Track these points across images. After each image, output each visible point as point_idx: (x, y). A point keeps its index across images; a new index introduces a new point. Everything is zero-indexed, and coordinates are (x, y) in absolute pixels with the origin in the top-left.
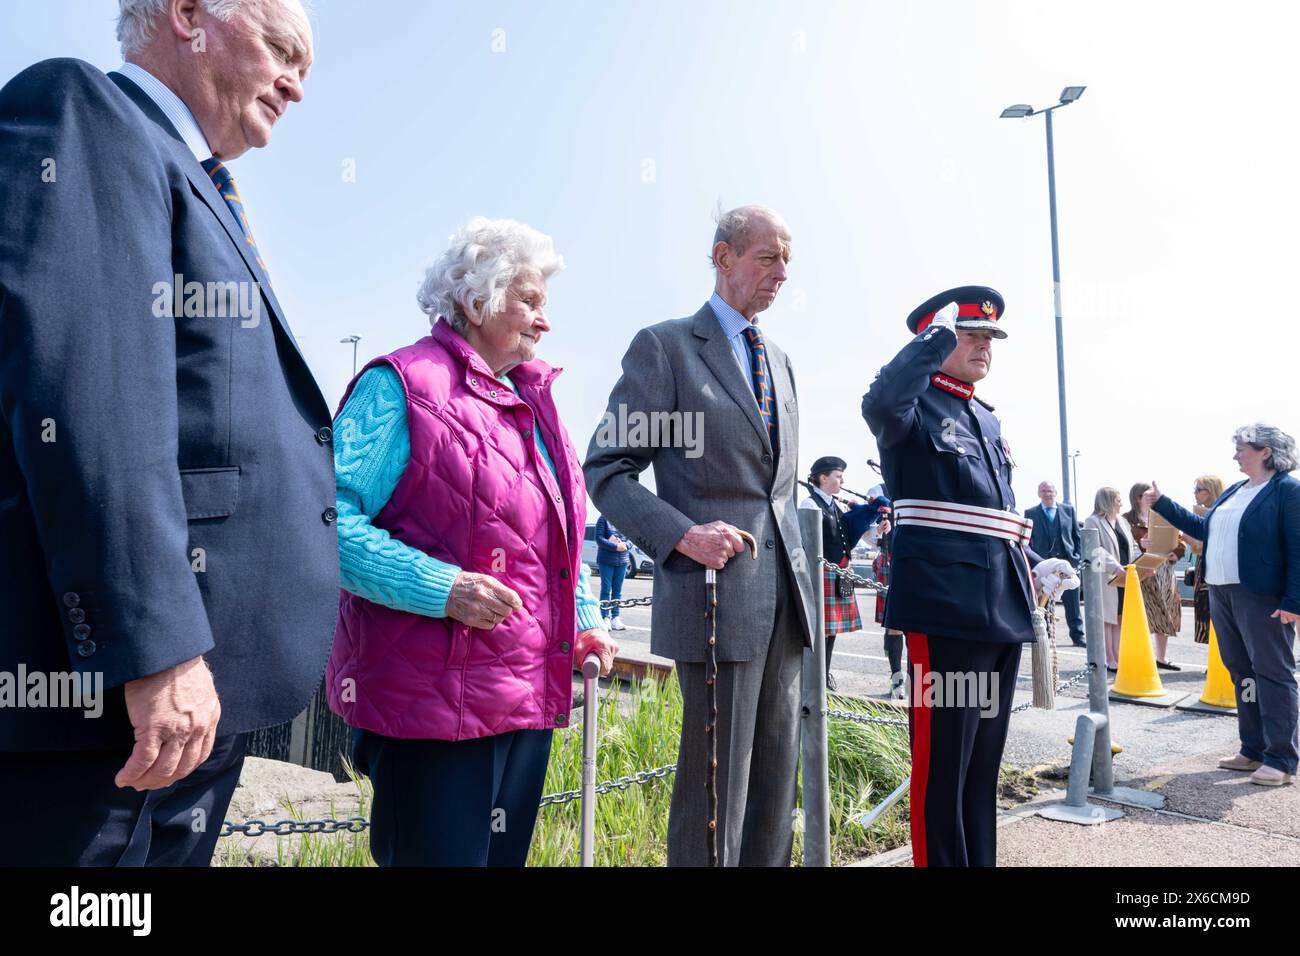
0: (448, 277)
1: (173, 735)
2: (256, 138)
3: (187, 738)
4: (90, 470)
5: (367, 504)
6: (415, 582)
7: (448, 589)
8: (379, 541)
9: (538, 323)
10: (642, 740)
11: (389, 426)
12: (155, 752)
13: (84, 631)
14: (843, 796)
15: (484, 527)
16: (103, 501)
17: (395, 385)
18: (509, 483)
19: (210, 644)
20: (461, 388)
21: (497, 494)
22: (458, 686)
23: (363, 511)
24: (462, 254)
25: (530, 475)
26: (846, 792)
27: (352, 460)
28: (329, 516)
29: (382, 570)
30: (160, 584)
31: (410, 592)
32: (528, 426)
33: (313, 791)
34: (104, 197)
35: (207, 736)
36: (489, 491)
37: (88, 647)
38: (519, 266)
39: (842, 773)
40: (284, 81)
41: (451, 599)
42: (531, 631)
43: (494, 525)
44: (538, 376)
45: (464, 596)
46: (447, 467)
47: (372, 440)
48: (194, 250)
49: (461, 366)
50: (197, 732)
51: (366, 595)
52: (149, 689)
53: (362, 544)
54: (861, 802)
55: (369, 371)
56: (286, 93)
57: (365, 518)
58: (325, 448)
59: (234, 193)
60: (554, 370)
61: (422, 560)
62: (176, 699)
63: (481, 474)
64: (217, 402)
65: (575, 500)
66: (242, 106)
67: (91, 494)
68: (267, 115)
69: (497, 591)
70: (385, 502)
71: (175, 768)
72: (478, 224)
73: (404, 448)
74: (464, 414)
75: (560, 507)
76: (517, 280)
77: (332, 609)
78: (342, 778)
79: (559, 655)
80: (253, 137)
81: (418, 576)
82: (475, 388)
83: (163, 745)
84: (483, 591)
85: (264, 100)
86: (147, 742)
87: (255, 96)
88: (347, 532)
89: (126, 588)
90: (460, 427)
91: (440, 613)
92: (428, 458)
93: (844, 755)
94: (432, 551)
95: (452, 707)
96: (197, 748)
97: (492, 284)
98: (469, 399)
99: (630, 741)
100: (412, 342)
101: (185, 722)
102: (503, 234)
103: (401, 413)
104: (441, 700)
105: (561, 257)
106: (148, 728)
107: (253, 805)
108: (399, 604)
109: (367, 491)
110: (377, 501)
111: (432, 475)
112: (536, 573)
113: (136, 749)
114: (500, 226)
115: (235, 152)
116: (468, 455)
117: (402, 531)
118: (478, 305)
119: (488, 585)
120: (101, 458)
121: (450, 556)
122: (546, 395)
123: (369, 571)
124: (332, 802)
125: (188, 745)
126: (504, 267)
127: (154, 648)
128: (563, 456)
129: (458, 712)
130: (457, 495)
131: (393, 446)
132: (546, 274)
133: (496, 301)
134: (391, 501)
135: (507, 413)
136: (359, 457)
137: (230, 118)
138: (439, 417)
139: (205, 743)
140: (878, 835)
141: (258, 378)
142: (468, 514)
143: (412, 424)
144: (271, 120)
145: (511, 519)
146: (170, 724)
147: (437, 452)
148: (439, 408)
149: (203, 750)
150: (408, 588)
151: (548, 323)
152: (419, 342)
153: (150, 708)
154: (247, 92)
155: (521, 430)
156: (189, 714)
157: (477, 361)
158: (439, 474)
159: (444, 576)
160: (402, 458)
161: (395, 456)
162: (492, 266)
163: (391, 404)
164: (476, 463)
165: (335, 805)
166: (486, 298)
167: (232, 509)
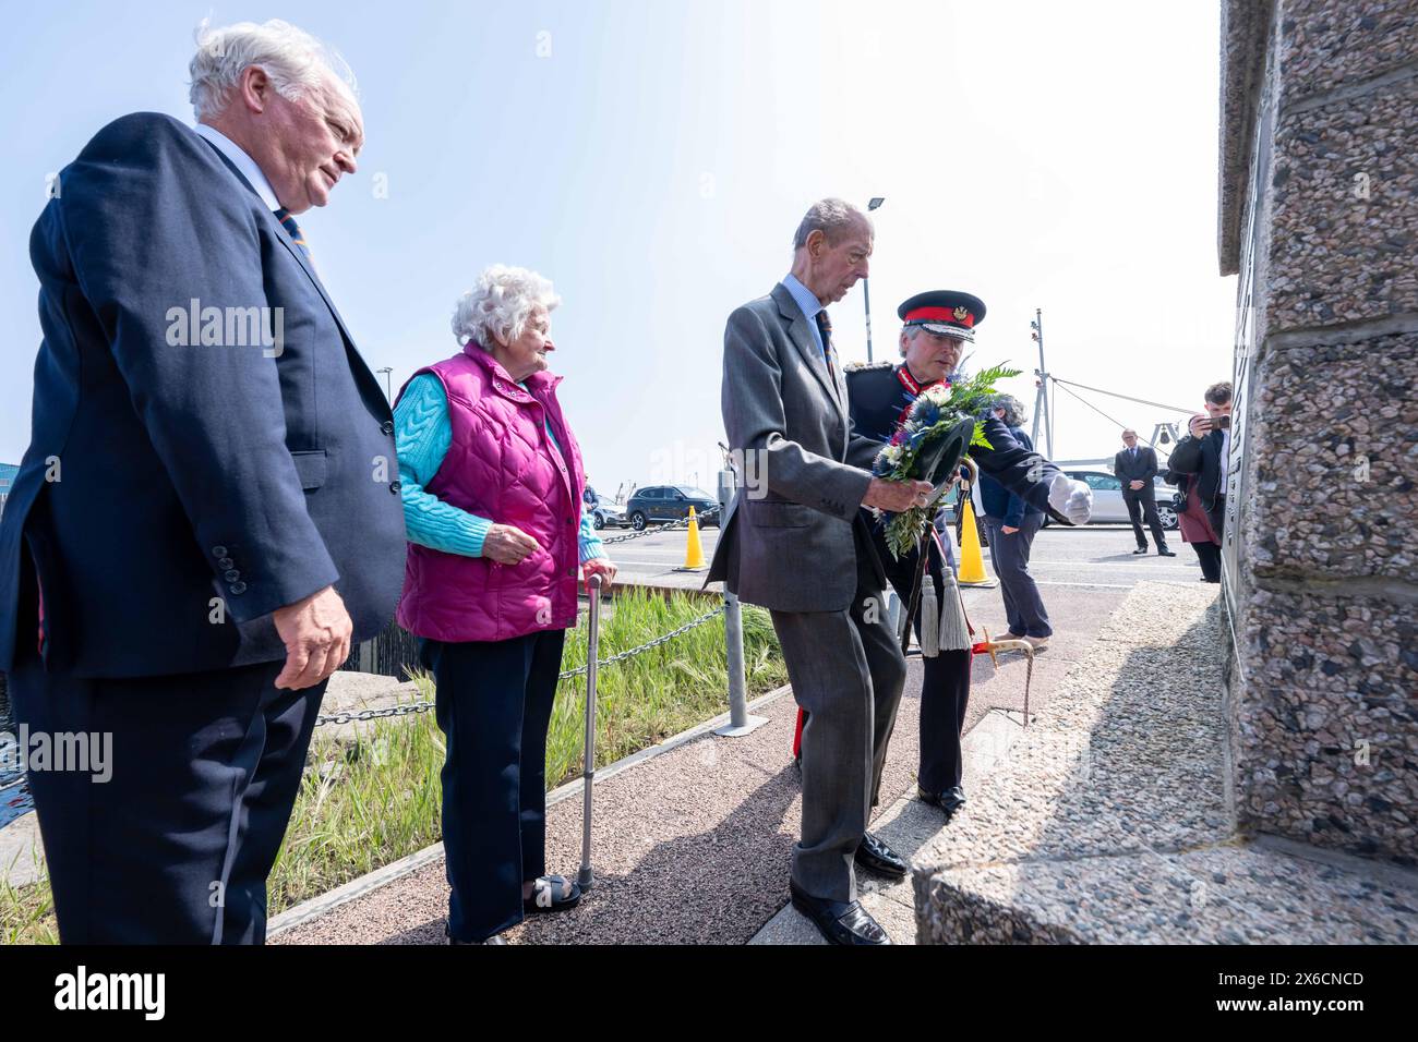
0: (481, 308)
1: (318, 646)
2: (317, 198)
3: (329, 647)
4: (222, 451)
5: (420, 475)
6: (459, 533)
7: (483, 537)
8: (429, 503)
9: (548, 345)
10: (617, 634)
11: (434, 418)
12: (305, 659)
13: (234, 575)
14: (751, 657)
15: (510, 490)
16: (236, 474)
17: (437, 386)
18: (528, 459)
19: (336, 577)
20: (489, 390)
21: (519, 467)
22: (495, 604)
23: (417, 482)
24: (490, 292)
25: (543, 453)
26: (753, 654)
27: (407, 443)
28: (394, 487)
29: (433, 524)
30: (293, 534)
31: (455, 540)
32: (540, 418)
33: (382, 691)
34: (203, 231)
35: (344, 644)
36: (513, 464)
37: (239, 587)
38: (533, 302)
39: (750, 643)
40: (340, 156)
41: (485, 544)
42: (548, 562)
43: (518, 489)
44: (546, 383)
45: (493, 541)
46: (482, 449)
47: (421, 429)
48: (280, 279)
49: (488, 375)
50: (336, 642)
51: (422, 543)
52: (292, 614)
53: (416, 506)
54: (763, 658)
55: (417, 378)
56: (342, 165)
57: (418, 486)
58: (389, 437)
59: (301, 239)
60: (557, 378)
61: (462, 516)
62: (317, 619)
63: (507, 451)
64: (304, 401)
65: (576, 471)
66: (307, 171)
67: (225, 468)
68: (327, 182)
69: (519, 537)
70: (433, 475)
71: (322, 669)
72: (498, 270)
73: (447, 434)
74: (492, 408)
75: (566, 475)
76: (533, 314)
77: (402, 555)
78: (403, 678)
79: (569, 578)
80: (315, 198)
81: (460, 528)
82: (499, 390)
83: (311, 654)
84: (509, 539)
85: (324, 169)
86: (298, 653)
87: (318, 165)
88: (405, 497)
89: (265, 539)
90: (489, 419)
91: (478, 554)
92: (466, 439)
93: (750, 631)
94: (470, 509)
95: (492, 617)
96: (337, 653)
97: (516, 316)
98: (496, 399)
99: (611, 635)
100: (450, 357)
101: (326, 635)
102: (520, 278)
103: (443, 408)
104: (484, 614)
105: (559, 297)
106: (297, 643)
107: (336, 704)
108: (445, 548)
109: (419, 467)
110: (428, 474)
111: (469, 453)
112: (549, 522)
113: (289, 660)
114: (516, 272)
115: (300, 209)
116: (497, 439)
117: (448, 494)
118: (506, 331)
119: (512, 534)
120: (230, 439)
121: (486, 512)
122: (552, 396)
123: (421, 525)
124: (397, 696)
125: (331, 651)
126: (524, 304)
127: (293, 582)
128: (567, 439)
129: (497, 622)
130: (490, 468)
131: (438, 433)
132: (550, 308)
133: (519, 327)
134: (439, 472)
135: (524, 408)
136: (411, 441)
137: (296, 180)
138: (473, 411)
139: (343, 649)
140: (774, 678)
141: (336, 384)
142: (498, 482)
143: (452, 416)
144: (330, 186)
145: (530, 484)
146: (314, 639)
147: (473, 437)
148: (473, 405)
149: (342, 654)
150: (451, 536)
151: (554, 345)
152: (455, 357)
153: (297, 627)
154: (311, 161)
155: (535, 421)
156: (328, 629)
157: (501, 371)
158: (475, 452)
159: (480, 528)
160: (446, 441)
161: (440, 440)
162: (515, 303)
163: (435, 402)
164: (502, 443)
165: (400, 698)
166: (512, 326)
167: (322, 482)
